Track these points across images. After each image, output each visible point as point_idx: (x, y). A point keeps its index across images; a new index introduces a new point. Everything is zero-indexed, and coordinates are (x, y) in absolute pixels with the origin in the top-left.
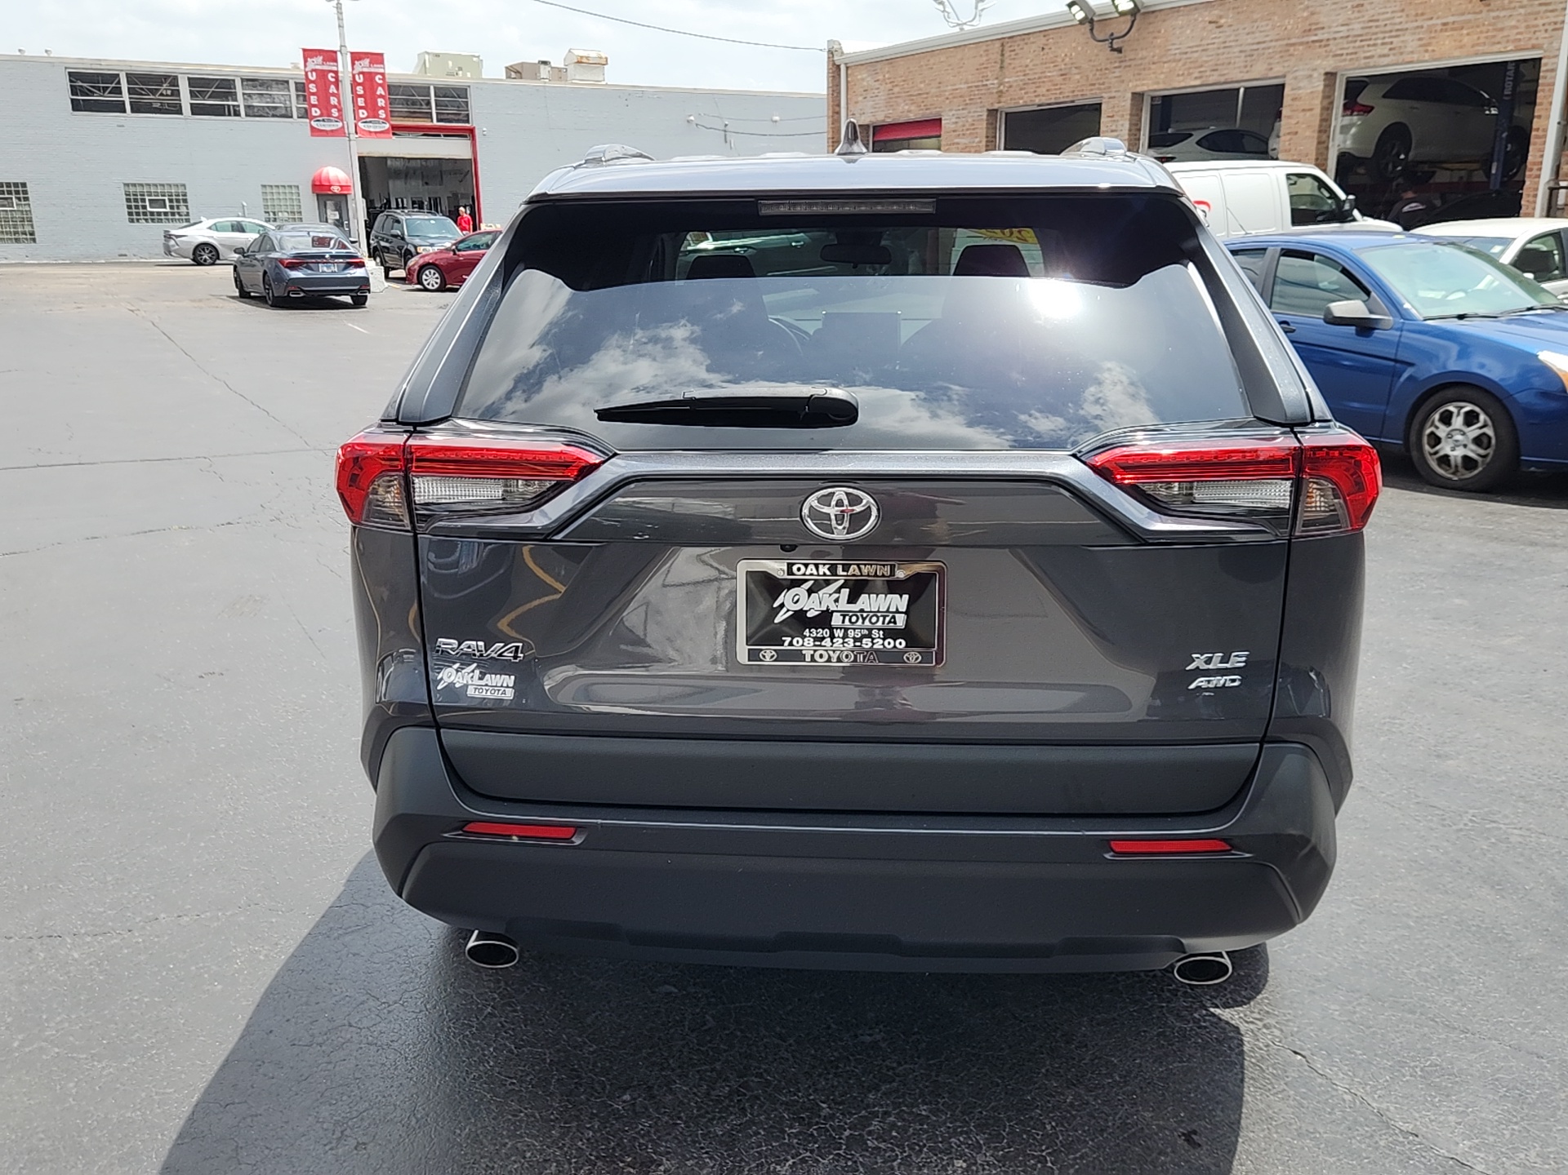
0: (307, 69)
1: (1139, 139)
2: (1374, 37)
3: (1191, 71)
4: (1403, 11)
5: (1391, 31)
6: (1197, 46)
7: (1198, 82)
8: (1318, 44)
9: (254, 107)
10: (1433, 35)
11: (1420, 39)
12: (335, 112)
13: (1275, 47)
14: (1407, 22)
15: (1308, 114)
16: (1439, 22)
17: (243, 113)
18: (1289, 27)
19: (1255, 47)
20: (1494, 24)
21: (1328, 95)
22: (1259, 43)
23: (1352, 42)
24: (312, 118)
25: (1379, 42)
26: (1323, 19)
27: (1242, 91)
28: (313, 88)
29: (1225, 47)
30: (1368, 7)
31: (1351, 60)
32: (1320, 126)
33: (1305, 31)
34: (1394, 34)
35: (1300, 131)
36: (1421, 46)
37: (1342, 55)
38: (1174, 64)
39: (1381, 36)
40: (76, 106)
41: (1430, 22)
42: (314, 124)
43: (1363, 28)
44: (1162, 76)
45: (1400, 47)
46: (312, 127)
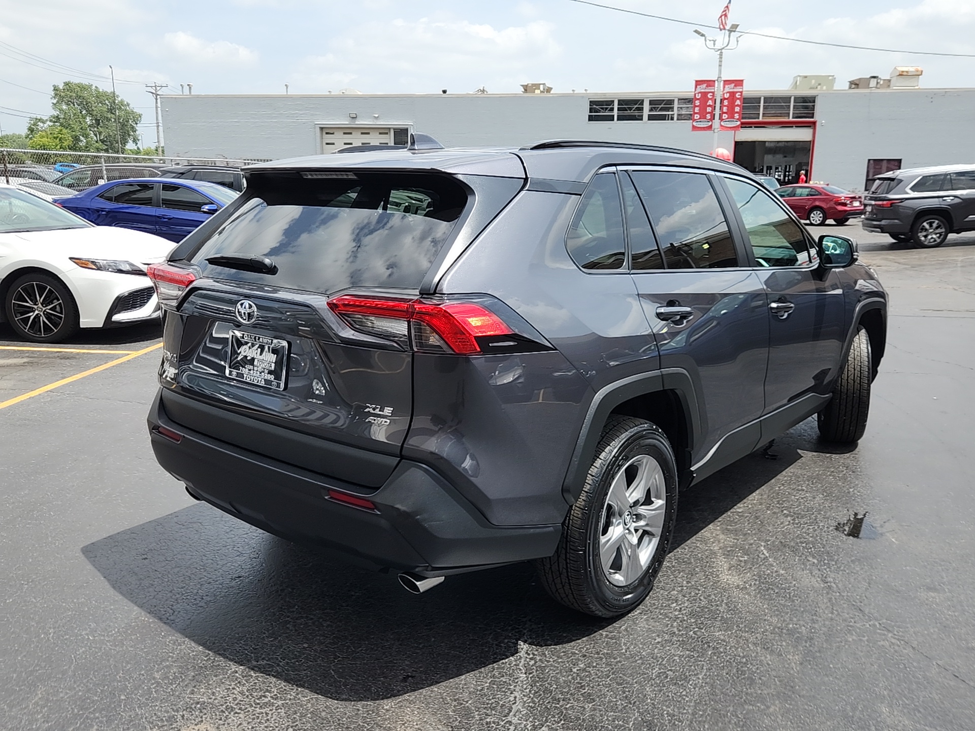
0: (696, 92)
9: (682, 115)
12: (708, 116)
17: (675, 118)
24: (694, 120)
28: (697, 103)
40: (591, 118)
42: (695, 124)
46: (693, 126)
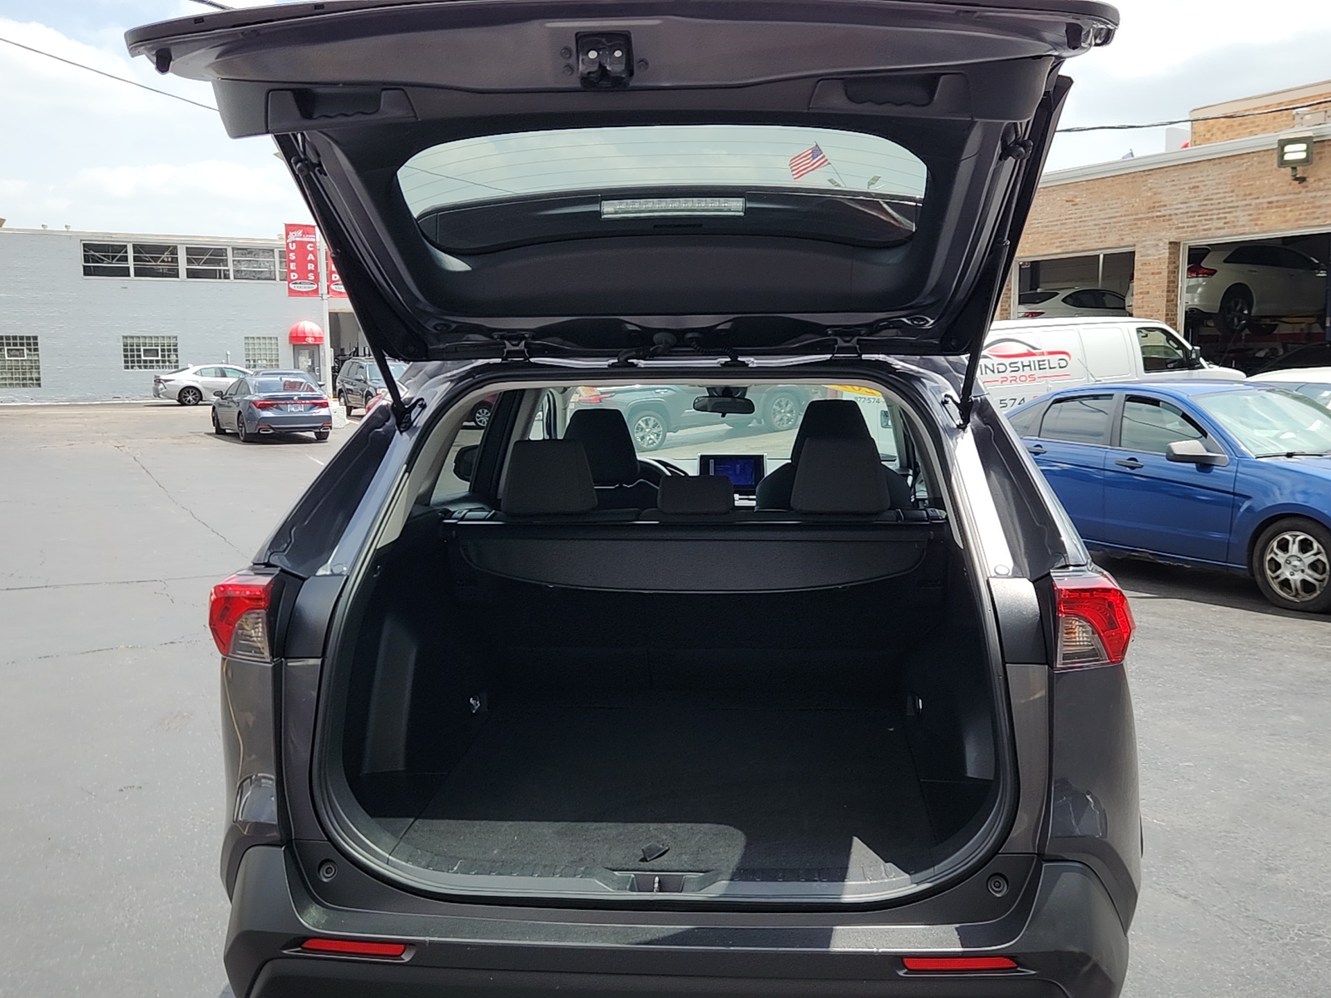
0: (288, 241)
1: (1010, 298)
2: (1209, 213)
3: (1053, 241)
4: (1233, 191)
5: (1224, 208)
6: (1057, 221)
7: (1059, 251)
8: (1162, 219)
9: (242, 271)
10: (1260, 211)
11: (1250, 215)
12: (311, 276)
13: (1124, 221)
14: (1237, 201)
15: (1157, 277)
16: (1265, 200)
17: (232, 276)
18: (1136, 205)
19: (1107, 221)
20: (1313, 203)
21: (1173, 261)
22: (1110, 218)
23: (1191, 217)
24: (290, 281)
25: (1215, 217)
26: (1165, 199)
27: (1101, 257)
28: (293, 257)
29: (1081, 221)
30: (1203, 189)
31: (1191, 232)
32: (1168, 286)
33: (1149, 208)
34: (1227, 210)
35: (1151, 291)
36: (1251, 220)
37: (1184, 227)
38: (1037, 236)
39: (1216, 212)
40: (88, 272)
41: (1258, 201)
42: (292, 286)
43: (1200, 206)
44: (1028, 246)
45: (1233, 222)
46: (289, 288)
